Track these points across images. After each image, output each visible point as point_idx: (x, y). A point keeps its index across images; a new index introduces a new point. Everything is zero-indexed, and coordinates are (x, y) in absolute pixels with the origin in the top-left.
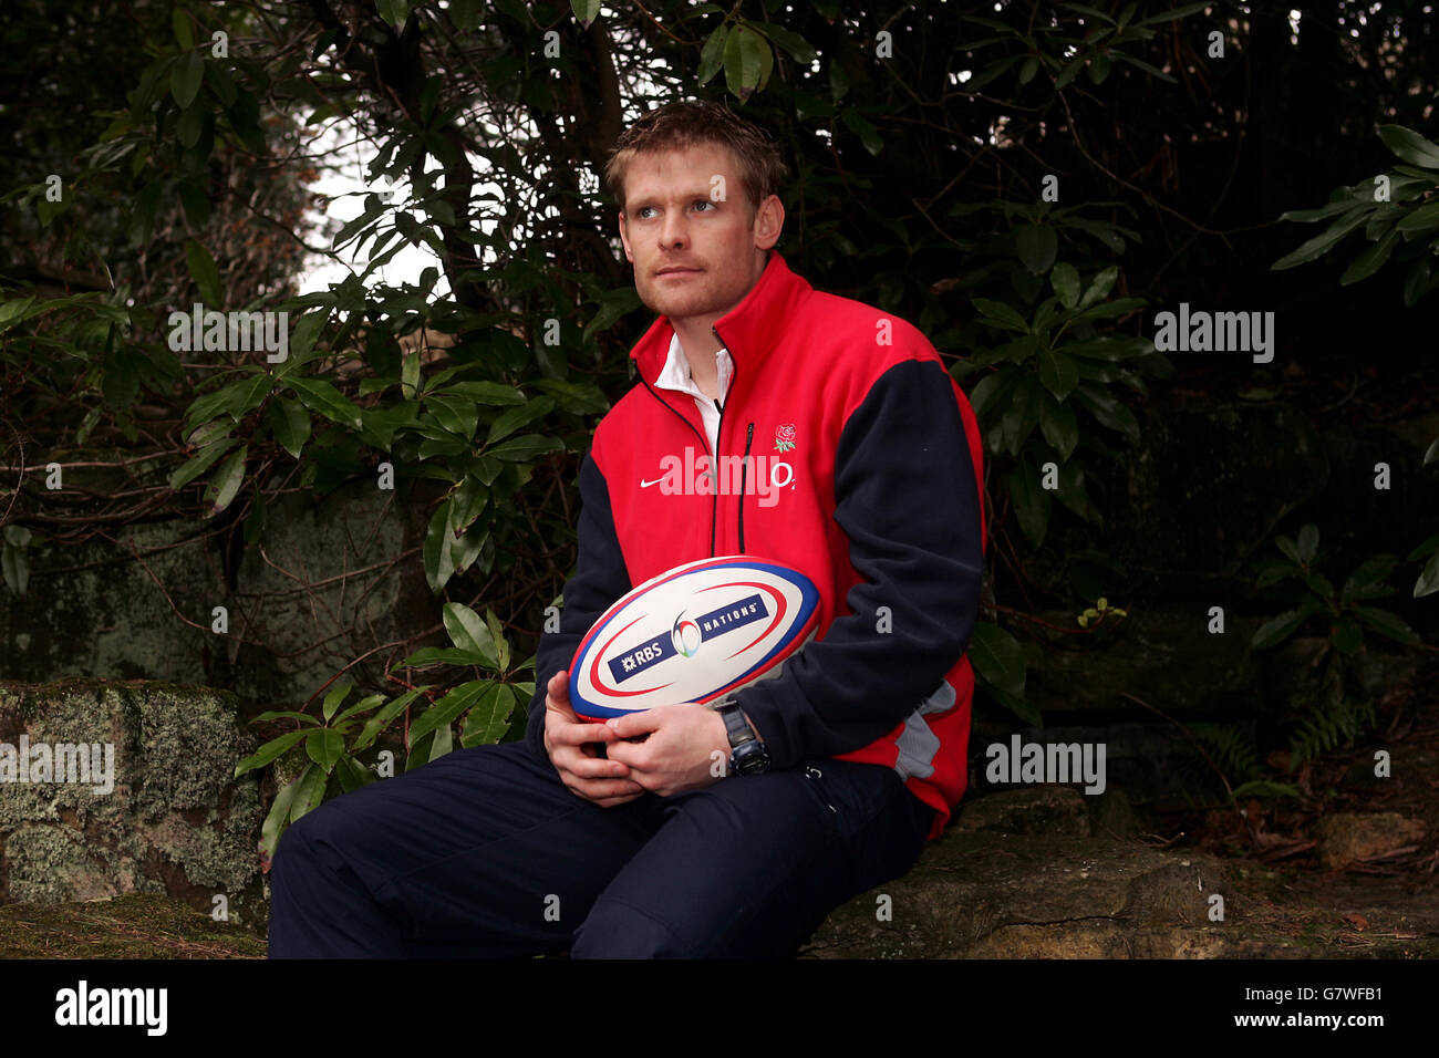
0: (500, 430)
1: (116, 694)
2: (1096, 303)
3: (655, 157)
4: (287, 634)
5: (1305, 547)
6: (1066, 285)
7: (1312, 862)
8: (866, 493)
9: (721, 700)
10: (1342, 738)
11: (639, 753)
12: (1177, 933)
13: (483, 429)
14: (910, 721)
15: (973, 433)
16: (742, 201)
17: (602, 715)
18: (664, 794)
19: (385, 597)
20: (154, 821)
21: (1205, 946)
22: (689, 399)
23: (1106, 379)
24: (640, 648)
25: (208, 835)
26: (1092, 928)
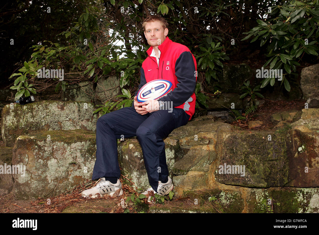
0: (130, 65)
1: (76, 103)
2: (217, 47)
3: (149, 23)
4: (103, 98)
5: (247, 84)
6: (213, 45)
7: (247, 128)
8: (179, 70)
9: (158, 99)
10: (252, 111)
11: (147, 107)
12: (224, 133)
13: (128, 65)
14: (185, 102)
15: (195, 62)
16: (162, 28)
17: (142, 102)
18: (150, 112)
19: (116, 92)
20: (82, 121)
21: (228, 135)
22: (155, 58)
23: (218, 58)
24: (147, 92)
25: (90, 123)
26: (212, 133)
